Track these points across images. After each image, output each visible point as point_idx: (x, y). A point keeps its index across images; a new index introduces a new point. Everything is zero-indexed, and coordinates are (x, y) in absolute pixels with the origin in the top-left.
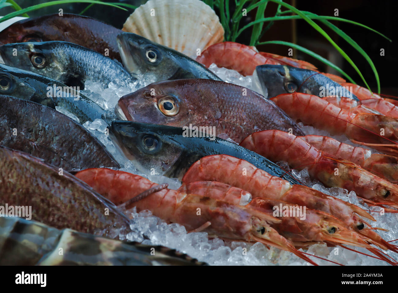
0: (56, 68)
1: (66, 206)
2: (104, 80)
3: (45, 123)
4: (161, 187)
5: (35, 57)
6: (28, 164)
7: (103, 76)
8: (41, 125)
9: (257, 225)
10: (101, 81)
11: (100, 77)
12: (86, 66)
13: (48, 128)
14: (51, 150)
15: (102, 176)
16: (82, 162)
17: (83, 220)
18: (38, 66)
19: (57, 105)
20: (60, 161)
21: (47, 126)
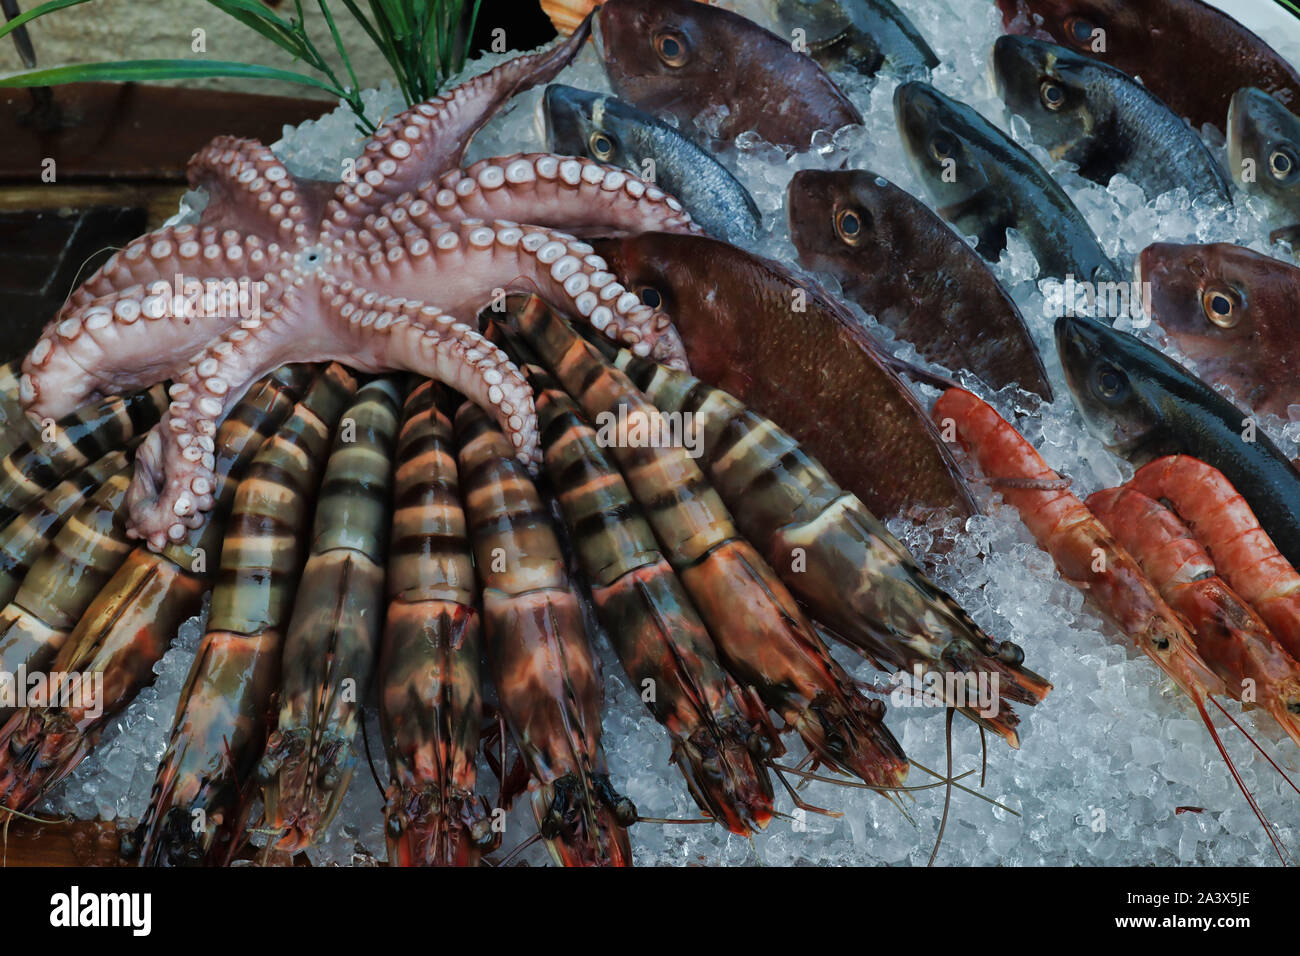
0: (1080, 121)
1: (888, 447)
2: (1163, 178)
3: (948, 274)
4: (1049, 486)
5: (1049, 87)
6: (860, 358)
7: (1163, 170)
8: (940, 274)
9: (1160, 632)
10: (1155, 178)
11: (1157, 169)
12: (1138, 139)
13: (950, 285)
14: (940, 322)
15: (979, 415)
16: (986, 361)
17: (905, 479)
18: (1050, 106)
19: (1013, 225)
20: (951, 344)
21: (949, 282)
